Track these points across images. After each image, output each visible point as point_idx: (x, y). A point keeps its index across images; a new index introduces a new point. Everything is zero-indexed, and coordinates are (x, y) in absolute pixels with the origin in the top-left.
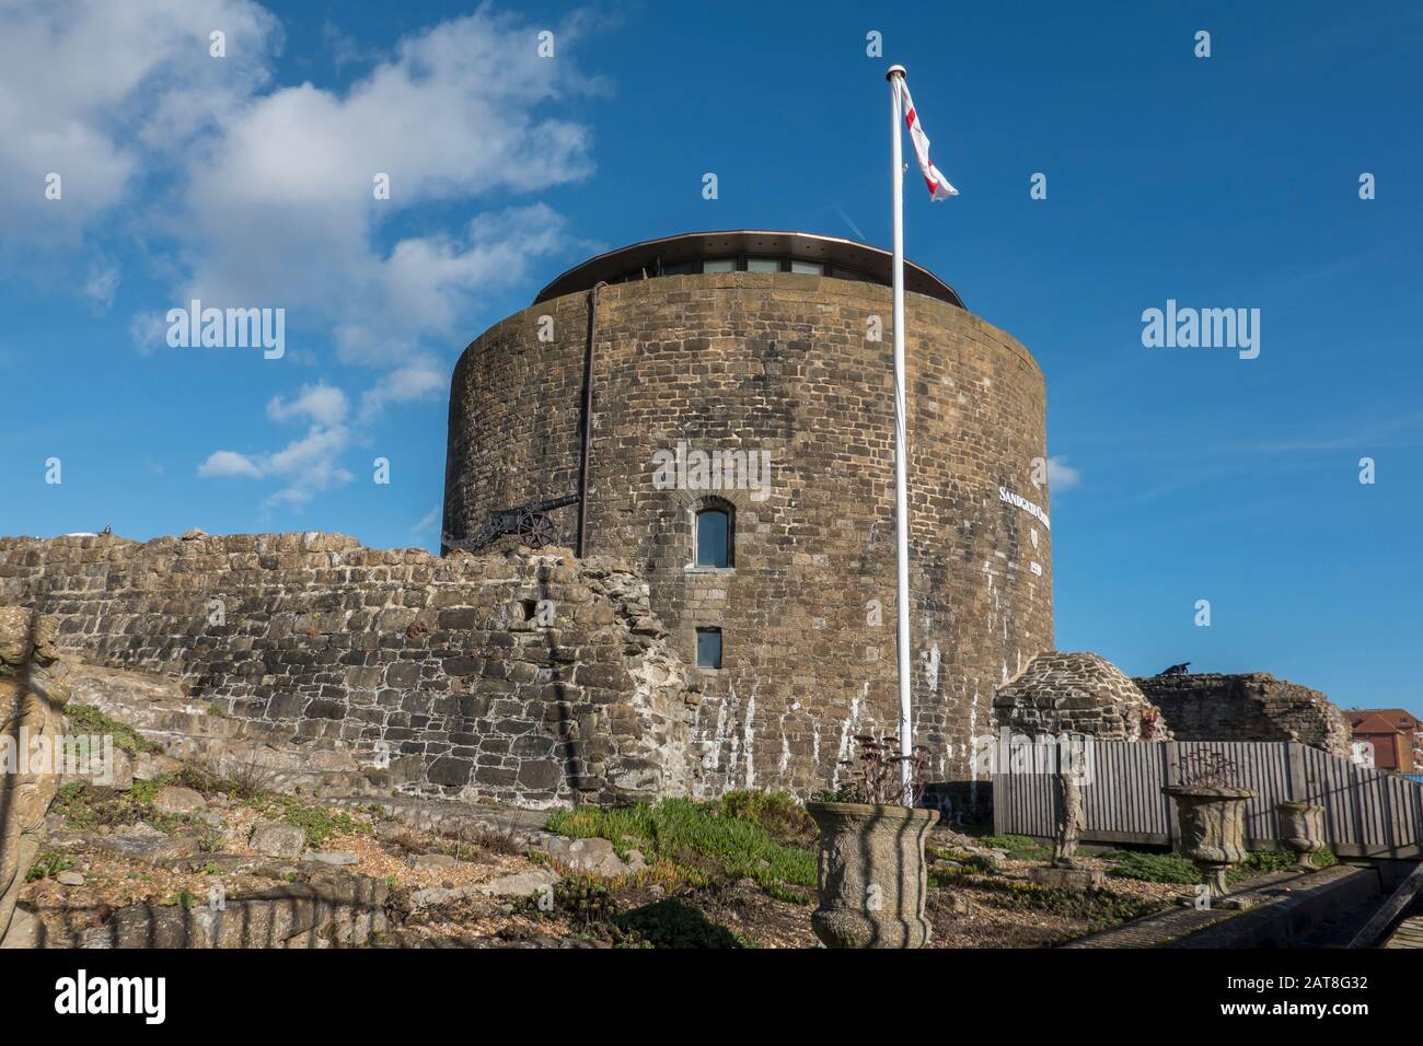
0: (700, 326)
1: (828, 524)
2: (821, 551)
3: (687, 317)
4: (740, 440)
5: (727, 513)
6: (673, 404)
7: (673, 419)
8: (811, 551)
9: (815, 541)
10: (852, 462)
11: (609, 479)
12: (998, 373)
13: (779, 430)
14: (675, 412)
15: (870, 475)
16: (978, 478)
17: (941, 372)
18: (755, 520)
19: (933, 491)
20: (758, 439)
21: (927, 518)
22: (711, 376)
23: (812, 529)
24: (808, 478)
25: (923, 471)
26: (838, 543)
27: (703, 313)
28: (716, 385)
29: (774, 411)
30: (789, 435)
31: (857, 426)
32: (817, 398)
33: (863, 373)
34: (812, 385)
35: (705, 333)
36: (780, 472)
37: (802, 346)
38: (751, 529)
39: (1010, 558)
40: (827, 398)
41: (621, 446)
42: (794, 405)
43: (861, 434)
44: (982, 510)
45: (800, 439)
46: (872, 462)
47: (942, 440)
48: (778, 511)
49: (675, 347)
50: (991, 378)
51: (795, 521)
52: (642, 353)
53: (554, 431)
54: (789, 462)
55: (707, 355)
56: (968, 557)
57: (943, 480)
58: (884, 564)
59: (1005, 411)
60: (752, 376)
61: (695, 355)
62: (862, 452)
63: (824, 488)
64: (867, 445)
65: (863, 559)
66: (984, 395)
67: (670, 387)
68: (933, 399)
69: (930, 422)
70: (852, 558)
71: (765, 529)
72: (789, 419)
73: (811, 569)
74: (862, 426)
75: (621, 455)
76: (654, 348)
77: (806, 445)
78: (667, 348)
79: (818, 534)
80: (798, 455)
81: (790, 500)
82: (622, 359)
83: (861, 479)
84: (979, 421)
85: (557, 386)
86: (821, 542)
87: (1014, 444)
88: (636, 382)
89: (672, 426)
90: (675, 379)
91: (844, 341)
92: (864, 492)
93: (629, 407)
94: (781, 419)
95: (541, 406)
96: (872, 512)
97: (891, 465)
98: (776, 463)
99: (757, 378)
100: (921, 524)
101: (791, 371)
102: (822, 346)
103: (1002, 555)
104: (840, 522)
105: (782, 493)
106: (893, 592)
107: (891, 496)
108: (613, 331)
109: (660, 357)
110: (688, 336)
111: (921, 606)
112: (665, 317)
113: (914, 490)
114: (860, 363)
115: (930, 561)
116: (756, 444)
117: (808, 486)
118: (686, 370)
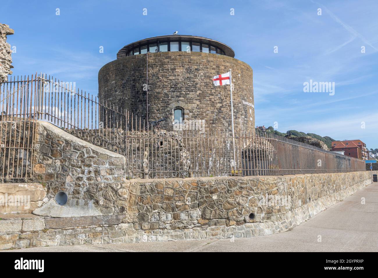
0: (174, 64)
1: (205, 113)
2: (204, 119)
3: (171, 62)
4: (185, 93)
5: (182, 110)
6: (168, 84)
8: (202, 119)
9: (202, 117)
10: (210, 97)
11: (153, 102)
12: (242, 72)
13: (194, 90)
14: (169, 86)
15: (214, 100)
16: (238, 99)
18: (189, 112)
19: (228, 103)
20: (189, 92)
21: (227, 110)
22: (177, 77)
23: (202, 114)
24: (200, 102)
25: (226, 99)
26: (208, 117)
27: (175, 61)
28: (178, 79)
29: (192, 86)
30: (196, 92)
31: (211, 89)
32: (202, 82)
33: (212, 76)
34: (200, 79)
35: (175, 66)
36: (194, 100)
37: (198, 70)
38: (188, 114)
39: (245, 117)
40: (204, 82)
41: (156, 94)
42: (197, 84)
43: (212, 91)
44: (239, 107)
45: (198, 92)
46: (215, 97)
48: (194, 110)
49: (168, 70)
50: (240, 74)
51: (198, 112)
52: (160, 71)
53: (138, 89)
54: (196, 98)
55: (176, 72)
56: (236, 119)
58: (218, 121)
59: (243, 82)
60: (187, 77)
61: (173, 72)
62: (212, 95)
63: (204, 104)
64: (213, 93)
65: (213, 120)
66: (239, 79)
67: (167, 80)
70: (211, 120)
71: (191, 114)
72: (196, 88)
74: (212, 89)
75: (156, 96)
76: (163, 70)
77: (200, 94)
78: (166, 70)
80: (198, 96)
81: (197, 107)
82: (155, 72)
83: (212, 101)
84: (238, 85)
85: (138, 78)
86: (204, 117)
87: (246, 89)
88: (159, 78)
89: (168, 89)
90: (169, 78)
91: (207, 68)
92: (213, 104)
93: (157, 84)
94: (194, 88)
95: (133, 82)
96: (215, 109)
97: (219, 98)
98: (193, 98)
99: (188, 78)
100: (226, 111)
101: (196, 76)
102: (203, 69)
103: (243, 117)
104: (208, 112)
105: (195, 106)
106: (220, 128)
107: (219, 105)
108: (152, 65)
109: (164, 72)
110: (171, 67)
111: (226, 131)
112: (165, 62)
113: (224, 103)
114: (211, 73)
115: (228, 120)
116: (188, 94)
117: (201, 103)
118: (171, 76)
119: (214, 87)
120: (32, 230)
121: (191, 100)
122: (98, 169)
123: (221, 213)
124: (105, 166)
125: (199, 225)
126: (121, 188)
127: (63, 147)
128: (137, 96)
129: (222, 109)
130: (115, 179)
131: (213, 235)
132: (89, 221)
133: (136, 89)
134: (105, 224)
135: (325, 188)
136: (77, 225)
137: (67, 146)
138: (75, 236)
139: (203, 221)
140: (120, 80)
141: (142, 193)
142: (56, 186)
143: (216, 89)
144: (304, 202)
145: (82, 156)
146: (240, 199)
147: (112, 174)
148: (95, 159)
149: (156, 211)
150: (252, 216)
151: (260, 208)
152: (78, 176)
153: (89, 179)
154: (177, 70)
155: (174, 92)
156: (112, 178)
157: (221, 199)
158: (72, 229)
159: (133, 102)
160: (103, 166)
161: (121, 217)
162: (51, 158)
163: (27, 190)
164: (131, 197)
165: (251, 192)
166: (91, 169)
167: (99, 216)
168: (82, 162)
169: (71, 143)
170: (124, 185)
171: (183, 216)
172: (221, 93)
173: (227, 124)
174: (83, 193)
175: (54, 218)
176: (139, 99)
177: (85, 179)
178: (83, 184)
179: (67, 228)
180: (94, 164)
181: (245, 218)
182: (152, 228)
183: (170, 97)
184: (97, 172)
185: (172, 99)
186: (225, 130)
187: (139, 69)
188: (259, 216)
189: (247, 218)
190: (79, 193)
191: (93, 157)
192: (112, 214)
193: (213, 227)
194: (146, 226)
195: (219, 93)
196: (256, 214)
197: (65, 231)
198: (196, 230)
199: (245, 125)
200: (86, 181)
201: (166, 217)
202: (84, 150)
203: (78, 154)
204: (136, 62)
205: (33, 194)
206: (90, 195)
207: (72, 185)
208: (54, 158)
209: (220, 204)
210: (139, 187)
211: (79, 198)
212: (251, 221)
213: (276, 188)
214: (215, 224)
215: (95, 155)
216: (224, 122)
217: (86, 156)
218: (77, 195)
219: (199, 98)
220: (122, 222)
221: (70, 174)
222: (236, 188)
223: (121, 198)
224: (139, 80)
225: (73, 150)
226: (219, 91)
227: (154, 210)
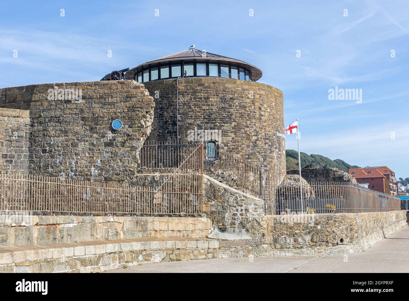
0: (207, 93)
1: (240, 146)
2: (239, 153)
3: (204, 90)
4: (219, 125)
5: (215, 143)
6: (201, 114)
7: (201, 118)
8: (237, 153)
10: (245, 130)
11: (184, 134)
12: (276, 101)
13: (228, 122)
14: (202, 116)
15: (250, 133)
16: (272, 131)
17: (264, 103)
18: (223, 146)
19: (263, 136)
20: (223, 124)
21: (262, 143)
22: (211, 107)
23: (237, 148)
24: (235, 134)
25: (261, 131)
26: (243, 151)
27: (208, 89)
28: (212, 109)
29: (227, 117)
30: (231, 123)
31: (246, 120)
32: (237, 113)
33: (247, 106)
34: (235, 109)
35: (208, 95)
36: (229, 133)
37: (233, 99)
38: (223, 148)
39: (279, 151)
40: (239, 113)
41: (187, 125)
42: (232, 115)
43: (247, 122)
44: (273, 140)
45: (234, 124)
46: (250, 129)
47: (265, 122)
48: (229, 143)
49: (201, 98)
50: (274, 103)
51: (233, 146)
52: (192, 99)
53: (166, 119)
54: (231, 130)
55: (209, 101)
56: (270, 153)
57: (266, 132)
58: (253, 156)
59: (277, 111)
60: (221, 107)
61: (206, 101)
62: (248, 127)
63: (239, 137)
64: (249, 125)
65: (249, 155)
66: (273, 107)
67: (200, 110)
68: (262, 111)
69: (262, 117)
70: (246, 155)
71: (226, 148)
72: (230, 119)
74: (248, 120)
75: (188, 128)
76: (195, 98)
77: (235, 126)
78: (199, 98)
79: (238, 149)
80: (233, 128)
81: (232, 140)
82: (186, 100)
83: (247, 134)
84: (272, 115)
86: (239, 151)
87: (279, 119)
88: (190, 107)
89: (201, 120)
90: (201, 107)
91: (242, 97)
92: (248, 137)
93: (189, 114)
94: (229, 119)
95: (161, 111)
96: (250, 143)
97: (254, 130)
98: (228, 131)
100: (261, 145)
101: (230, 106)
102: (238, 99)
103: (277, 150)
104: (243, 146)
105: (230, 139)
106: (255, 163)
107: (254, 138)
108: (183, 92)
109: (197, 101)
110: (204, 95)
112: (198, 90)
113: (259, 136)
114: (246, 103)
115: (263, 154)
116: (223, 126)
117: (236, 136)
118: (204, 105)
119: (249, 118)
120: (213, 247)
121: (226, 133)
122: (247, 208)
123: (323, 238)
124: (251, 206)
125: (310, 246)
126: (262, 221)
127: (222, 193)
128: (165, 127)
129: (258, 142)
130: (258, 215)
131: (319, 253)
132: (244, 243)
133: (164, 118)
134: (254, 244)
135: (376, 225)
136: (238, 245)
137: (226, 193)
138: (237, 252)
139: (312, 244)
141: (275, 224)
142: (218, 220)
143: (251, 120)
144: (367, 235)
145: (236, 199)
146: (334, 229)
147: (256, 211)
148: (245, 201)
149: (284, 236)
150: (342, 240)
151: (346, 235)
152: (234, 213)
153: (241, 215)
154: (210, 99)
155: (207, 123)
156: (256, 214)
157: (323, 228)
158: (235, 248)
159: (160, 133)
161: (263, 240)
162: (214, 200)
163: (203, 222)
164: (268, 227)
165: (341, 224)
166: (243, 208)
167: (250, 239)
168: (237, 203)
169: (228, 190)
170: (263, 219)
171: (300, 240)
172: (257, 125)
173: (262, 159)
174: (238, 224)
175: (223, 240)
176: (168, 130)
177: (239, 215)
178: (238, 218)
179: (232, 247)
180: (244, 205)
181: (337, 242)
182: (282, 248)
184: (247, 210)
186: (260, 166)
187: (168, 96)
188: (346, 241)
189: (339, 242)
190: (234, 224)
191: (243, 200)
192: (258, 238)
193: (319, 247)
194: (278, 246)
195: (255, 125)
196: (344, 239)
197: (231, 249)
198: (308, 249)
199: (279, 159)
200: (239, 216)
201: (290, 240)
202: (238, 195)
203: (233, 198)
204: (164, 88)
205: (207, 225)
206: (243, 225)
207: (230, 219)
208: (216, 201)
209: (322, 232)
210: (273, 220)
211: (235, 228)
212: (341, 244)
213: (355, 221)
214: (320, 246)
215: (245, 199)
216: (259, 156)
217: (239, 199)
218: (233, 226)
219: (234, 130)
220: (264, 244)
221: (228, 211)
222: (332, 221)
223: (262, 228)
224: (168, 108)
225: (230, 195)
226: (254, 123)
227: (282, 235)
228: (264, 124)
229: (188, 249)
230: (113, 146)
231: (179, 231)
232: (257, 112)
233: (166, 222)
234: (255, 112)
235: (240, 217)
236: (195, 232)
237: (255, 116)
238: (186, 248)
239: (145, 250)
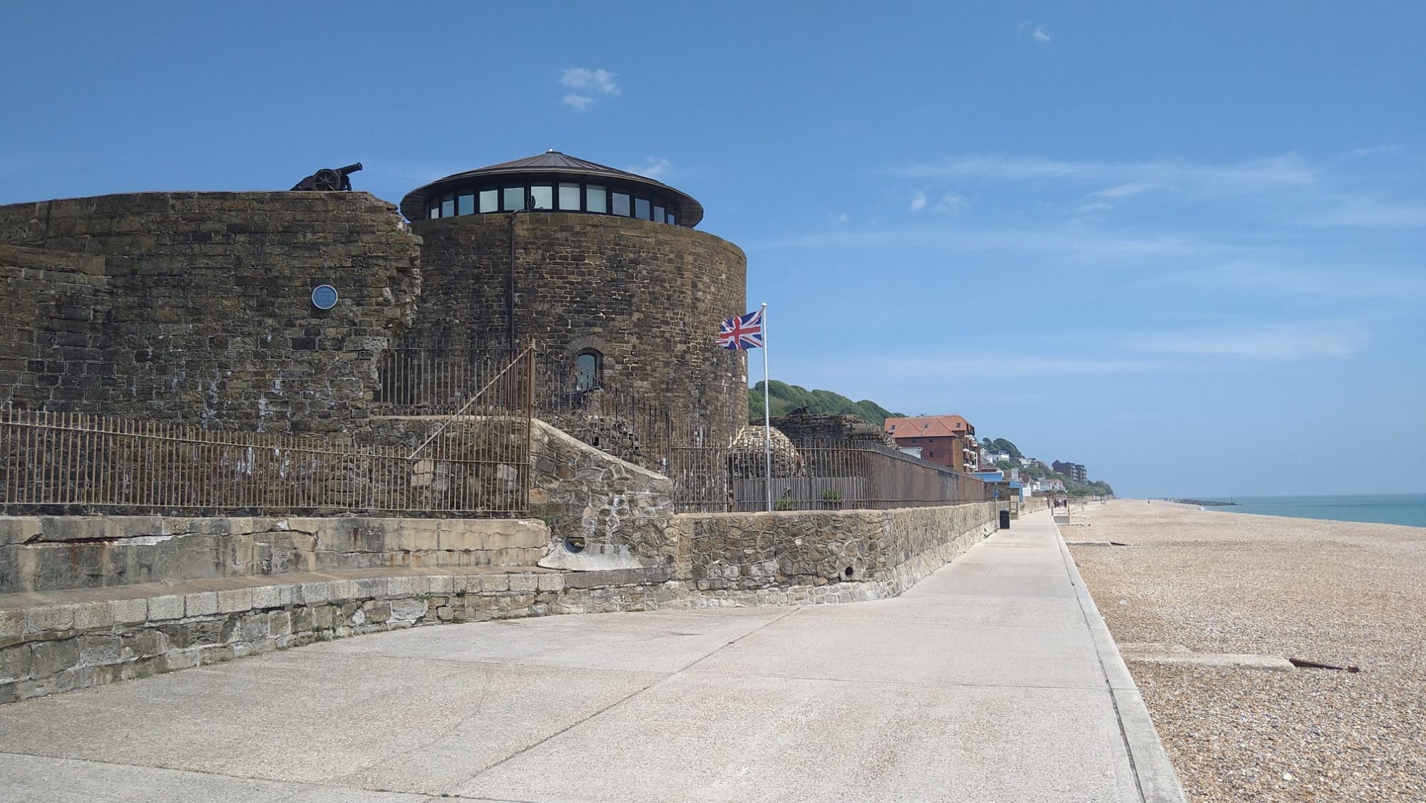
0: (579, 247)
2: (647, 380)
3: (572, 241)
4: (604, 316)
5: (595, 357)
6: (565, 293)
7: (566, 302)
8: (642, 379)
9: (644, 374)
10: (662, 329)
11: (527, 335)
12: (729, 270)
13: (625, 311)
14: (567, 297)
15: (671, 336)
17: (704, 274)
18: (613, 362)
19: (700, 343)
20: (614, 316)
21: (697, 359)
22: (587, 277)
23: (642, 367)
24: (640, 338)
25: (695, 332)
26: (655, 375)
27: (582, 239)
28: (590, 283)
29: (622, 300)
30: (631, 314)
31: (664, 308)
32: (643, 293)
33: (667, 278)
34: (641, 285)
35: (583, 252)
36: (626, 335)
37: (635, 262)
38: (612, 368)
39: (733, 376)
40: (649, 292)
41: (534, 315)
42: (632, 296)
43: (666, 313)
45: (636, 316)
46: (672, 329)
47: (704, 314)
48: (625, 357)
49: (565, 258)
50: (726, 274)
51: (634, 363)
52: (546, 259)
53: (487, 301)
54: (630, 329)
55: (584, 264)
56: (715, 379)
57: (705, 336)
58: (677, 385)
59: (732, 291)
60: (609, 279)
61: (577, 264)
62: (667, 323)
63: (649, 344)
64: (669, 319)
66: (722, 284)
67: (564, 283)
68: (699, 291)
69: (699, 304)
70: (662, 382)
71: (619, 367)
72: (630, 305)
73: (643, 390)
74: (668, 309)
75: (535, 320)
76: (552, 258)
77: (639, 319)
78: (560, 258)
79: (646, 370)
80: (635, 326)
81: (632, 351)
82: (532, 261)
83: (666, 338)
84: (720, 300)
85: (486, 272)
86: (647, 374)
88: (542, 277)
89: (565, 306)
90: (567, 278)
91: (657, 259)
92: (668, 345)
93: (538, 292)
94: (625, 305)
95: (475, 283)
96: (672, 357)
97: (680, 330)
98: (624, 330)
99: (612, 280)
100: (694, 362)
101: (630, 276)
102: (646, 262)
103: (730, 375)
104: (656, 363)
105: (628, 347)
106: (681, 400)
107: (680, 347)
108: (526, 243)
109: (557, 263)
110: (573, 252)
111: (694, 407)
112: (558, 239)
113: (691, 344)
114: (665, 272)
115: (698, 382)
116: (613, 319)
118: (573, 273)
119: (671, 305)
120: (549, 589)
121: (620, 335)
122: (635, 497)
123: (807, 566)
124: (644, 493)
125: (776, 583)
126: (667, 527)
127: (577, 462)
128: (485, 318)
129: (688, 357)
130: (658, 511)
131: (797, 599)
132: (624, 577)
133: (484, 300)
134: (648, 581)
135: (929, 535)
136: (609, 583)
137: (584, 461)
138: (607, 599)
139: (780, 578)
140: (437, 273)
141: (697, 534)
142: (565, 524)
143: (675, 309)
144: (907, 557)
145: (609, 476)
146: (833, 546)
147: (655, 505)
148: (629, 482)
149: (717, 562)
150: (849, 571)
151: (861, 559)
152: (602, 507)
153: (620, 512)
154: (586, 261)
155: (579, 312)
156: (654, 511)
157: (807, 544)
158: (602, 589)
159: (473, 330)
160: (641, 493)
161: (669, 571)
162: (556, 479)
163: (528, 530)
164: (681, 540)
165: (848, 534)
166: (623, 497)
167: (638, 569)
168: (610, 486)
169: (591, 456)
170: (671, 522)
171: (754, 570)
172: (686, 319)
173: (697, 391)
174: (611, 534)
175: (575, 571)
176: (491, 324)
177: (614, 513)
178: (611, 520)
179: (595, 587)
180: (628, 490)
181: (839, 574)
182: (712, 589)
183: (570, 324)
184: (632, 502)
185: (576, 329)
186: (691, 406)
187: (493, 250)
188: (859, 572)
189: (843, 575)
190: (604, 535)
191: (627, 479)
192: (656, 566)
193: (797, 587)
194: (705, 585)
195: (682, 319)
196: (854, 568)
197: (592, 592)
198: (772, 591)
199: (732, 393)
200: (615, 515)
201: (731, 571)
202: (612, 467)
203: (603, 473)
204: (484, 234)
205: (537, 536)
206: (622, 536)
207: (593, 521)
208: (561, 480)
209: (805, 553)
210: (693, 526)
211: (604, 543)
212: (848, 579)
213: (881, 529)
214: (799, 584)
216: (691, 387)
217: (616, 476)
218: (601, 538)
219: (636, 330)
220: (670, 579)
221: (590, 505)
222: (827, 528)
223: (668, 542)
224: (492, 278)
225: (595, 468)
226: (681, 315)
227: (714, 560)
228: (703, 318)
229: (485, 594)
230: (314, 348)
231: (467, 551)
232: (688, 292)
233: (434, 531)
234: (683, 293)
235: (618, 518)
236: (507, 553)
237: (682, 301)
238: (481, 591)
239: (371, 599)
